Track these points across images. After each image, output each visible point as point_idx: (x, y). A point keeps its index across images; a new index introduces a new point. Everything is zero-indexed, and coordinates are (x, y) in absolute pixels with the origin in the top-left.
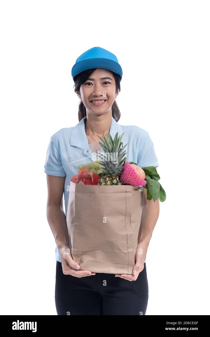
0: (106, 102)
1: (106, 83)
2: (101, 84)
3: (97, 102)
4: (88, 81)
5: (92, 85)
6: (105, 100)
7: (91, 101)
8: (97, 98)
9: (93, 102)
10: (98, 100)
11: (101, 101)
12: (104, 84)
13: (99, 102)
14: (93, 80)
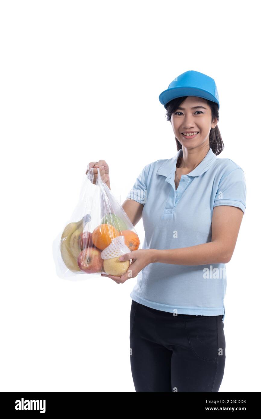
0: (199, 134)
1: (199, 113)
2: (193, 114)
3: (188, 135)
4: (179, 111)
5: (183, 115)
6: (198, 133)
7: (182, 134)
8: (188, 131)
9: (184, 134)
10: (189, 133)
11: (193, 134)
12: (196, 113)
13: (191, 134)
14: (183, 109)
